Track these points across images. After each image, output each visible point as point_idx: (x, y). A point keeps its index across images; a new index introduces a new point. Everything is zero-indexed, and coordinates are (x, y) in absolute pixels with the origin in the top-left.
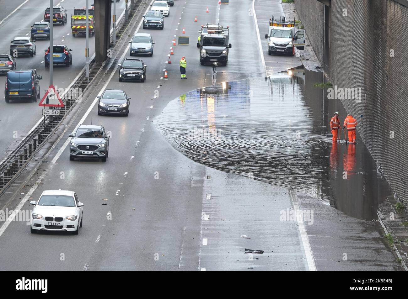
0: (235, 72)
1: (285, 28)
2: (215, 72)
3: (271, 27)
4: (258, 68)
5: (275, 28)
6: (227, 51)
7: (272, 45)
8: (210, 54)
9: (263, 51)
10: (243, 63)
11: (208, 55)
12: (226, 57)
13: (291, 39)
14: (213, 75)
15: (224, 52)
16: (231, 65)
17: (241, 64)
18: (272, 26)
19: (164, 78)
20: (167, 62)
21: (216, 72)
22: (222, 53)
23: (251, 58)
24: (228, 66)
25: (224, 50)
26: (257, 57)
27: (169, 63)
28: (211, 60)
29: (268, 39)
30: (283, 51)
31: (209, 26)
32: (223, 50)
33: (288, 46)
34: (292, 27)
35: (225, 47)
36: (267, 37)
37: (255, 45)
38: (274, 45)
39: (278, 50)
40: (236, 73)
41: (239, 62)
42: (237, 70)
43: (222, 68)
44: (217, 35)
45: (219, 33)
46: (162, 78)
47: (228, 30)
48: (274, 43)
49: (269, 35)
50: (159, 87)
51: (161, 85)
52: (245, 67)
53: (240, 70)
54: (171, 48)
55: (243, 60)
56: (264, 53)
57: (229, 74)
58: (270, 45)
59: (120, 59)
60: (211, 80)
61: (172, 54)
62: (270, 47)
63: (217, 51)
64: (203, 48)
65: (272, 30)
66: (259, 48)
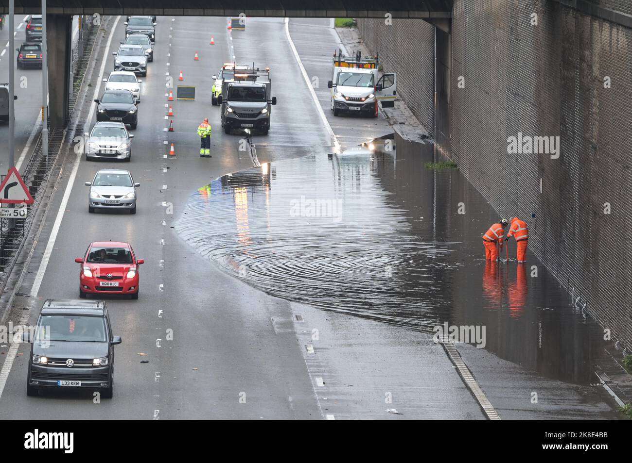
0: (286, 144)
1: (361, 69)
2: (252, 146)
3: (337, 69)
4: (323, 138)
5: (345, 70)
6: (269, 110)
7: (340, 98)
8: (241, 115)
9: (323, 110)
10: (294, 130)
11: (237, 117)
12: (267, 120)
13: (372, 89)
14: (250, 150)
15: (264, 111)
16: (274, 133)
17: (292, 131)
18: (339, 66)
19: (169, 155)
20: (166, 129)
21: (254, 145)
22: (260, 113)
23: (306, 121)
24: (271, 135)
25: (264, 108)
26: (316, 120)
27: (171, 130)
28: (242, 125)
29: (333, 88)
30: (359, 109)
31: (237, 68)
32: (262, 109)
33: (368, 101)
34: (371, 68)
35: (266, 103)
36: (330, 85)
37: (308, 100)
38: (342, 99)
39: (351, 108)
40: (289, 147)
41: (287, 128)
42: (288, 142)
43: (263, 139)
44: (251, 82)
45: (254, 79)
46: (165, 156)
47: (267, 74)
48: (343, 96)
49: (334, 82)
50: (165, 170)
51: (168, 168)
52: (301, 137)
53: (293, 142)
54: (167, 105)
55: (294, 125)
56: (325, 113)
57: (277, 148)
58: (336, 99)
59: (86, 124)
60: (250, 159)
61: (170, 115)
62: (336, 102)
63: (252, 109)
64: (228, 104)
65: (339, 74)
66: (315, 104)
